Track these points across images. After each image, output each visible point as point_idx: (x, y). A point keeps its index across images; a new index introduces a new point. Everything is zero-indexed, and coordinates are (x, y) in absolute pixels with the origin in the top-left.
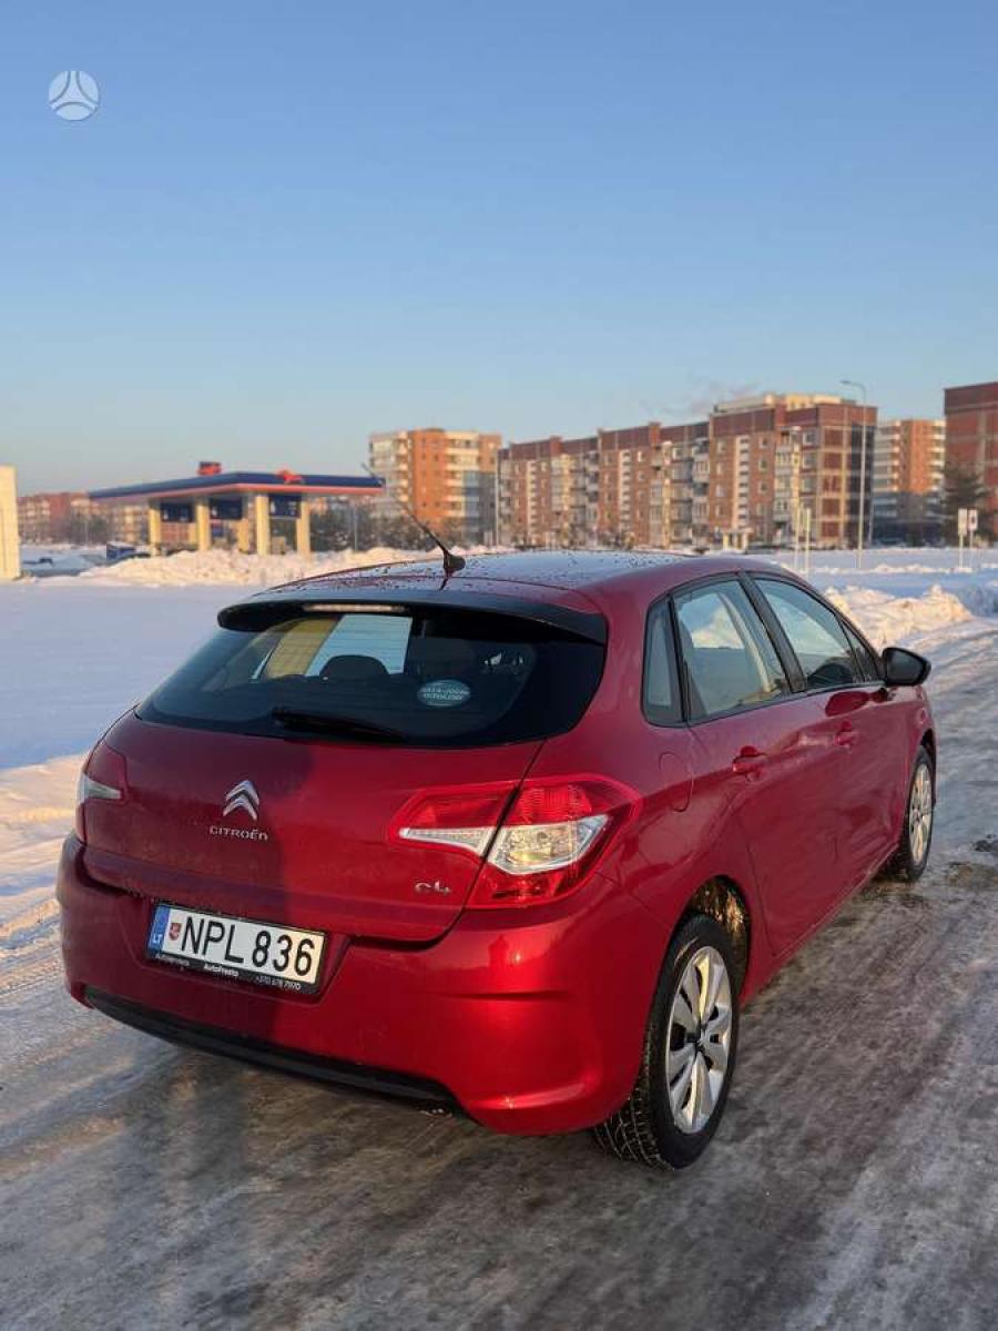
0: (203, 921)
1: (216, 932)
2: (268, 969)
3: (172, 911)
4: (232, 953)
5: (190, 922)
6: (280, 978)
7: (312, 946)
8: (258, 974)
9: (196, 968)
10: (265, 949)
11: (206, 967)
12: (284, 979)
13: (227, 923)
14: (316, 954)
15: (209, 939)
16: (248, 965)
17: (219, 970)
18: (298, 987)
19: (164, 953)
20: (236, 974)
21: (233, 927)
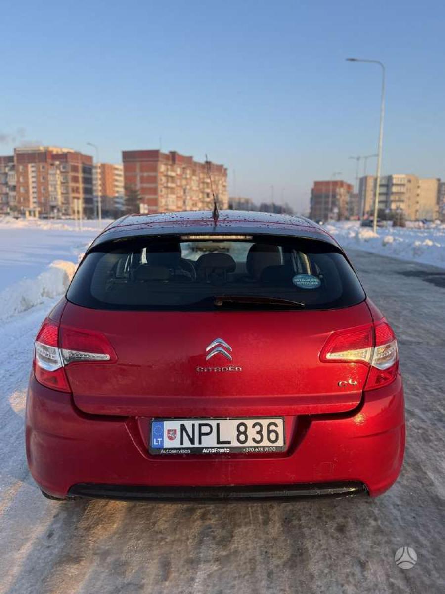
0: (193, 425)
1: (205, 429)
2: (250, 443)
3: (165, 422)
4: (221, 440)
5: (183, 428)
6: (261, 447)
7: (276, 425)
8: (244, 448)
9: (197, 454)
10: (245, 433)
11: (204, 451)
12: (263, 447)
13: (213, 423)
14: (280, 429)
15: (201, 434)
16: (235, 444)
17: (215, 451)
18: (274, 450)
19: (165, 449)
20: (228, 451)
21: (218, 425)
